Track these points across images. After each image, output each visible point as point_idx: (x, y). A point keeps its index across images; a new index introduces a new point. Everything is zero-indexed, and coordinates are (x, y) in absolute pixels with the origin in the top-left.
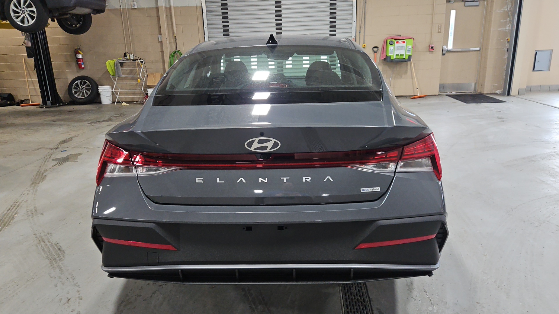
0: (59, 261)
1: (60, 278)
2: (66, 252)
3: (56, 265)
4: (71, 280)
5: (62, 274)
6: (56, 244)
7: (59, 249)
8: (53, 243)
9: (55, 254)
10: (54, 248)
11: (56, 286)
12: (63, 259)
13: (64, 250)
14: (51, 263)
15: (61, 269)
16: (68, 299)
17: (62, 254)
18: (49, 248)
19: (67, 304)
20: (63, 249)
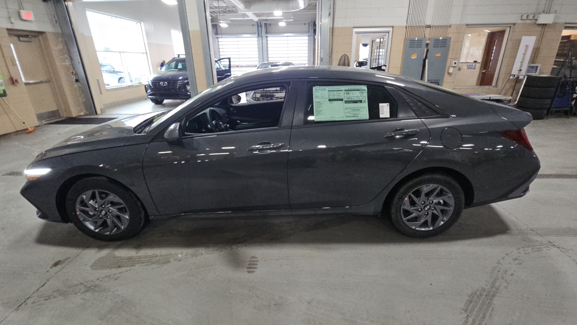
0: (487, 290)
1: (503, 278)
2: (470, 293)
3: (492, 290)
4: (498, 268)
5: (498, 278)
6: (466, 311)
7: (471, 302)
8: (466, 315)
9: (481, 300)
10: (473, 310)
11: (512, 275)
12: (480, 289)
13: (469, 296)
14: (493, 296)
15: (493, 283)
16: (515, 261)
17: (476, 295)
18: (476, 313)
19: (518, 258)
20: (467, 298)
